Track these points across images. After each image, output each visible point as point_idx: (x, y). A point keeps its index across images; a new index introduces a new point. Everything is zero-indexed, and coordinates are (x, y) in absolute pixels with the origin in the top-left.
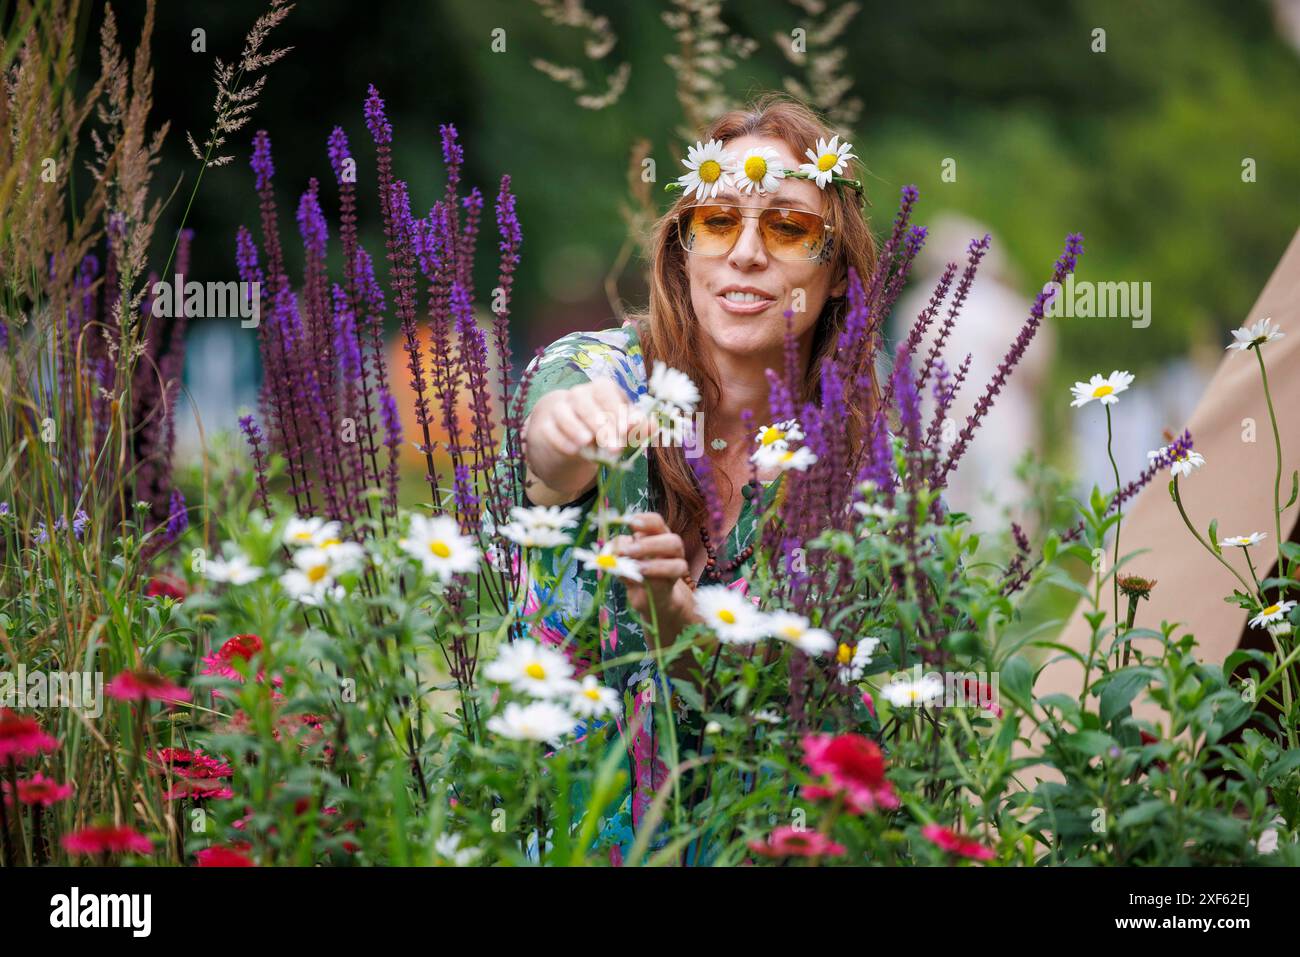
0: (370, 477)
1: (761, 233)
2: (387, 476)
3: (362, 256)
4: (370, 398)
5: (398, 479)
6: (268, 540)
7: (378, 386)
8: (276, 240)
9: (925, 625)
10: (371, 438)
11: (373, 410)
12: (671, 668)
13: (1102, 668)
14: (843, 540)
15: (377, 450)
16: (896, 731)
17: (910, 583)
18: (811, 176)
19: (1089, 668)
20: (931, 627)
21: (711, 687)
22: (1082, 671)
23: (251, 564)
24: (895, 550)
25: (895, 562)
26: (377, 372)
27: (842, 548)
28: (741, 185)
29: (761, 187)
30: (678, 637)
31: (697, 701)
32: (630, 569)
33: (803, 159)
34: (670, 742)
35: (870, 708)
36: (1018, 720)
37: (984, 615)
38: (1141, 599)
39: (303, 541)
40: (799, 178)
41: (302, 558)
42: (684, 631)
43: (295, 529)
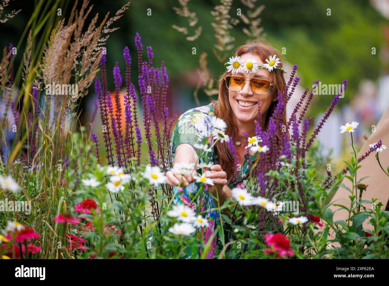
0: (132, 153)
1: (251, 85)
2: (137, 153)
3: (132, 86)
4: (132, 129)
5: (141, 154)
6: (102, 173)
7: (135, 125)
8: (105, 81)
9: (301, 200)
10: (132, 141)
11: (133, 132)
12: (223, 211)
13: (353, 212)
14: (275, 173)
15: (134, 144)
16: (289, 231)
17: (296, 187)
18: (267, 68)
19: (350, 213)
20: (303, 200)
21: (234, 217)
22: (348, 213)
23: (97, 181)
24: (292, 176)
25: (292, 180)
26: (135, 121)
27: (276, 176)
28: (245, 70)
29: (251, 71)
30: (225, 202)
31: (229, 222)
32: (210, 182)
33: (265, 62)
34: (222, 234)
35: (281, 224)
36: (329, 228)
37: (319, 197)
38: (364, 191)
39: (112, 174)
40: (263, 68)
41: (113, 179)
42: (227, 200)
43: (110, 170)
